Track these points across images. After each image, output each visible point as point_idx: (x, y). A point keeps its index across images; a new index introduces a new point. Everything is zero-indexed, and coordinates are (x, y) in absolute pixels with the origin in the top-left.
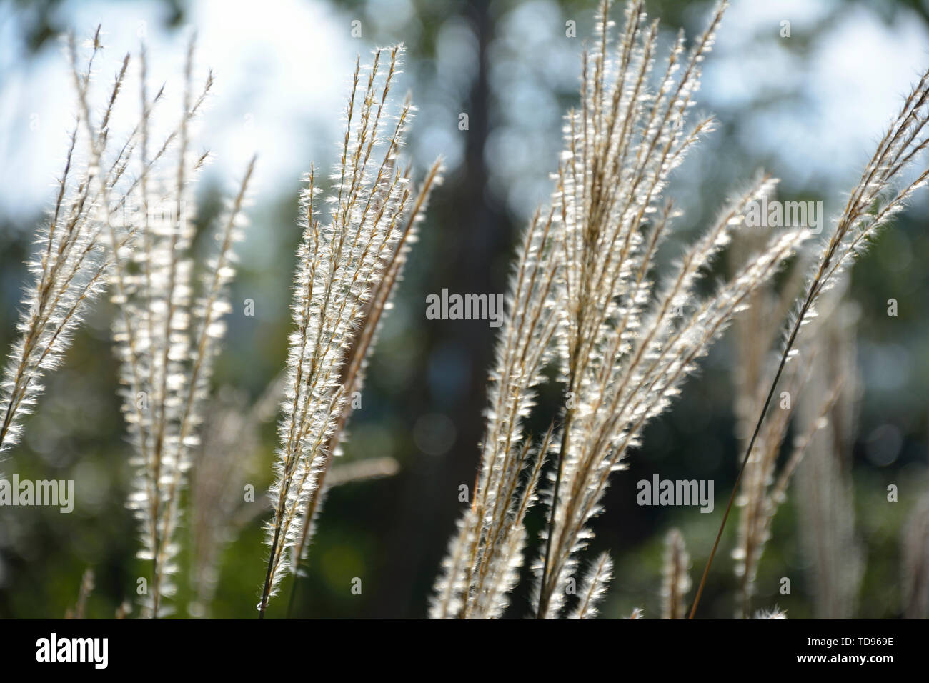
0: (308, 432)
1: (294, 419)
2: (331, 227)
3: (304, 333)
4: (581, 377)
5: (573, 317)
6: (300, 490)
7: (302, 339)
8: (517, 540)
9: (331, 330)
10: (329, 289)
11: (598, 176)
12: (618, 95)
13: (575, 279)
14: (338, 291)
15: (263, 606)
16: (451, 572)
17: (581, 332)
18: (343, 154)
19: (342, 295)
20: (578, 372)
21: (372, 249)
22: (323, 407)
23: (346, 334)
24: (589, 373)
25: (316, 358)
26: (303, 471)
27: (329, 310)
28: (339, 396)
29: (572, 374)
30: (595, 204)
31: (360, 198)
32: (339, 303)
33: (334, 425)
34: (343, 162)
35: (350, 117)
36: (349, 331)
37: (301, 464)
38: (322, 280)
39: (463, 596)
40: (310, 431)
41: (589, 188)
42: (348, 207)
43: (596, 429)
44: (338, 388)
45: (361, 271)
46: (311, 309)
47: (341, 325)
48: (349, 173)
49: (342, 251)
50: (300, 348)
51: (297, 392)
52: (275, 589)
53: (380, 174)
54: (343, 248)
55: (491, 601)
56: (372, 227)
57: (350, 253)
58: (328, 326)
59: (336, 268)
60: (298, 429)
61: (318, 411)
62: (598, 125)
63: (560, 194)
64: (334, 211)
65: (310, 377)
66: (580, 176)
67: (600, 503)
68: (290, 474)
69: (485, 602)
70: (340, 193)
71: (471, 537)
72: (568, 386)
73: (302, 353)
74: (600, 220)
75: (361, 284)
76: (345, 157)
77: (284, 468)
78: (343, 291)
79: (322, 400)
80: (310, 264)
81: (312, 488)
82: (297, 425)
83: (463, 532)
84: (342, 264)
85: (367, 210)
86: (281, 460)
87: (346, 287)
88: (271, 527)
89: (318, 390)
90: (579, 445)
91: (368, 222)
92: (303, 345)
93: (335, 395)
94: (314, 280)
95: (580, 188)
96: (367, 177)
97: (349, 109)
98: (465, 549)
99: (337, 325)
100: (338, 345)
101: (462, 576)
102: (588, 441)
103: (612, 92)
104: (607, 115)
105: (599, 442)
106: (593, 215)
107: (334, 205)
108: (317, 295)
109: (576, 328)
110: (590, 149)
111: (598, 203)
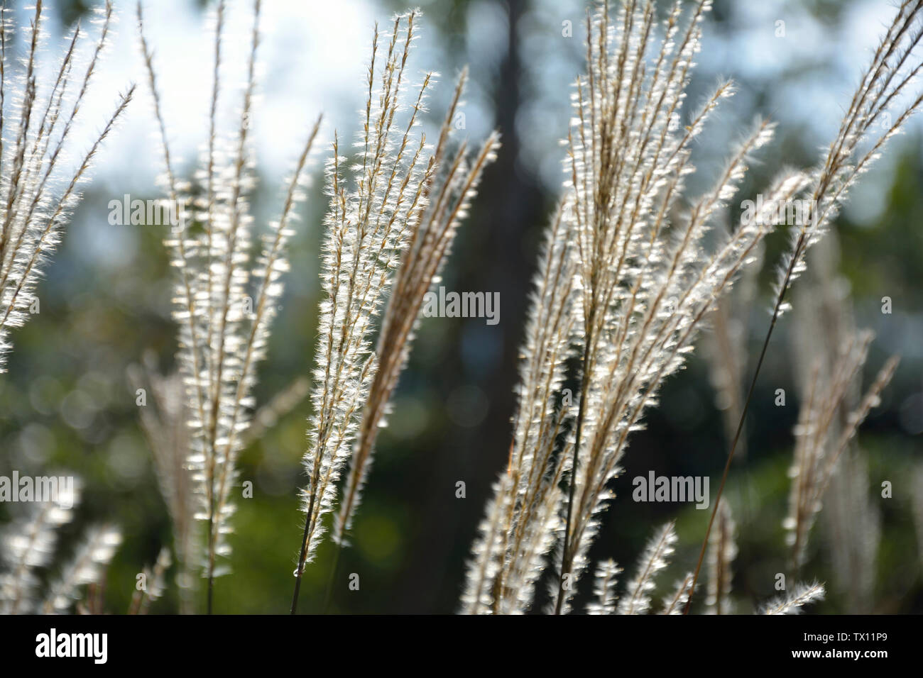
0: (340, 399)
1: (326, 386)
2: (357, 195)
3: (334, 301)
4: (597, 339)
5: (588, 280)
6: (334, 457)
7: (332, 306)
8: (554, 502)
9: (361, 297)
10: (357, 257)
11: (606, 140)
12: (622, 58)
13: (587, 243)
14: (367, 258)
15: (299, 573)
16: (488, 536)
17: (596, 295)
18: (366, 122)
19: (371, 262)
20: (594, 335)
21: (399, 215)
22: (355, 374)
23: (375, 302)
24: (604, 335)
25: (347, 325)
26: (337, 439)
27: (358, 277)
28: (370, 363)
29: (588, 337)
30: (604, 169)
31: (385, 164)
32: (368, 271)
33: (366, 392)
34: (367, 130)
35: (371, 83)
36: (379, 298)
37: (334, 432)
38: (350, 248)
39: (499, 559)
40: (343, 399)
41: (598, 153)
42: (374, 173)
43: (613, 390)
44: (369, 354)
45: (389, 238)
46: (340, 277)
47: (371, 292)
48: (373, 141)
49: (369, 219)
50: (330, 315)
51: (329, 360)
52: (311, 555)
53: (404, 140)
54: (370, 215)
55: (529, 564)
56: (398, 194)
57: (378, 221)
58: (358, 293)
59: (363, 235)
60: (330, 396)
61: (350, 379)
62: (604, 89)
63: (571, 159)
64: (359, 179)
65: (341, 344)
66: (589, 142)
67: (620, 464)
68: (323, 441)
69: (522, 565)
70: (364, 161)
71: (507, 501)
72: (585, 349)
73: (333, 321)
74: (610, 183)
75: (390, 251)
76: (368, 124)
77: (317, 435)
78: (371, 259)
79: (354, 367)
80: (338, 233)
81: (346, 455)
82: (329, 392)
83: (499, 495)
84: (370, 231)
85: (392, 177)
86: (314, 427)
87: (374, 254)
88: (306, 494)
89: (350, 358)
90: (598, 407)
91: (394, 189)
92: (333, 313)
93: (366, 363)
94: (343, 248)
95: (589, 153)
96: (390, 144)
97: (370, 76)
98: (502, 512)
99: (366, 292)
100: (369, 312)
101: (499, 539)
102: (606, 402)
103: (616, 58)
104: (614, 80)
105: (616, 402)
106: (603, 178)
107: (359, 173)
108: (346, 263)
109: (591, 291)
110: (598, 113)
111: (607, 166)
